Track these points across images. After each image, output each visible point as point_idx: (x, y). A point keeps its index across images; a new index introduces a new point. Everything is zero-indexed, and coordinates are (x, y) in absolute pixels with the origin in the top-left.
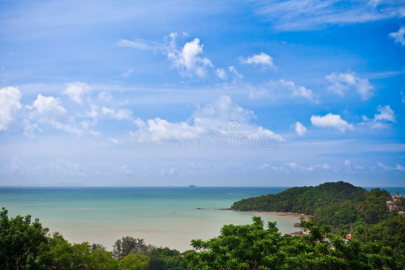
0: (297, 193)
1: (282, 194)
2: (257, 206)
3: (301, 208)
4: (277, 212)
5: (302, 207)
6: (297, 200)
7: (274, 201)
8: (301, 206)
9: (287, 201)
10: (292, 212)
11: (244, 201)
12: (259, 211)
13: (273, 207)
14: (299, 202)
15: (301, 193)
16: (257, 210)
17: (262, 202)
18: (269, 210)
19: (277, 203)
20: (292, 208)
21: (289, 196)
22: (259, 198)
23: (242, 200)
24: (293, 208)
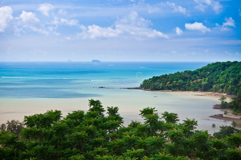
0: (219, 70)
1: (201, 70)
2: (171, 85)
3: (222, 87)
4: (194, 91)
5: (224, 86)
6: (218, 78)
7: (191, 79)
8: (223, 84)
9: (207, 79)
10: (212, 91)
11: (155, 79)
12: (173, 91)
13: (189, 85)
14: (221, 79)
15: (224, 69)
16: (170, 89)
17: (177, 80)
18: (185, 90)
19: (195, 81)
20: (211, 87)
21: (209, 73)
22: (173, 75)
23: (154, 77)
24: (214, 86)
